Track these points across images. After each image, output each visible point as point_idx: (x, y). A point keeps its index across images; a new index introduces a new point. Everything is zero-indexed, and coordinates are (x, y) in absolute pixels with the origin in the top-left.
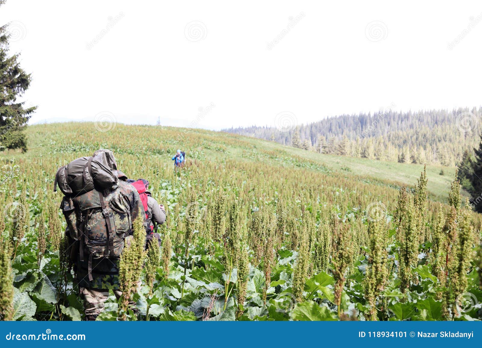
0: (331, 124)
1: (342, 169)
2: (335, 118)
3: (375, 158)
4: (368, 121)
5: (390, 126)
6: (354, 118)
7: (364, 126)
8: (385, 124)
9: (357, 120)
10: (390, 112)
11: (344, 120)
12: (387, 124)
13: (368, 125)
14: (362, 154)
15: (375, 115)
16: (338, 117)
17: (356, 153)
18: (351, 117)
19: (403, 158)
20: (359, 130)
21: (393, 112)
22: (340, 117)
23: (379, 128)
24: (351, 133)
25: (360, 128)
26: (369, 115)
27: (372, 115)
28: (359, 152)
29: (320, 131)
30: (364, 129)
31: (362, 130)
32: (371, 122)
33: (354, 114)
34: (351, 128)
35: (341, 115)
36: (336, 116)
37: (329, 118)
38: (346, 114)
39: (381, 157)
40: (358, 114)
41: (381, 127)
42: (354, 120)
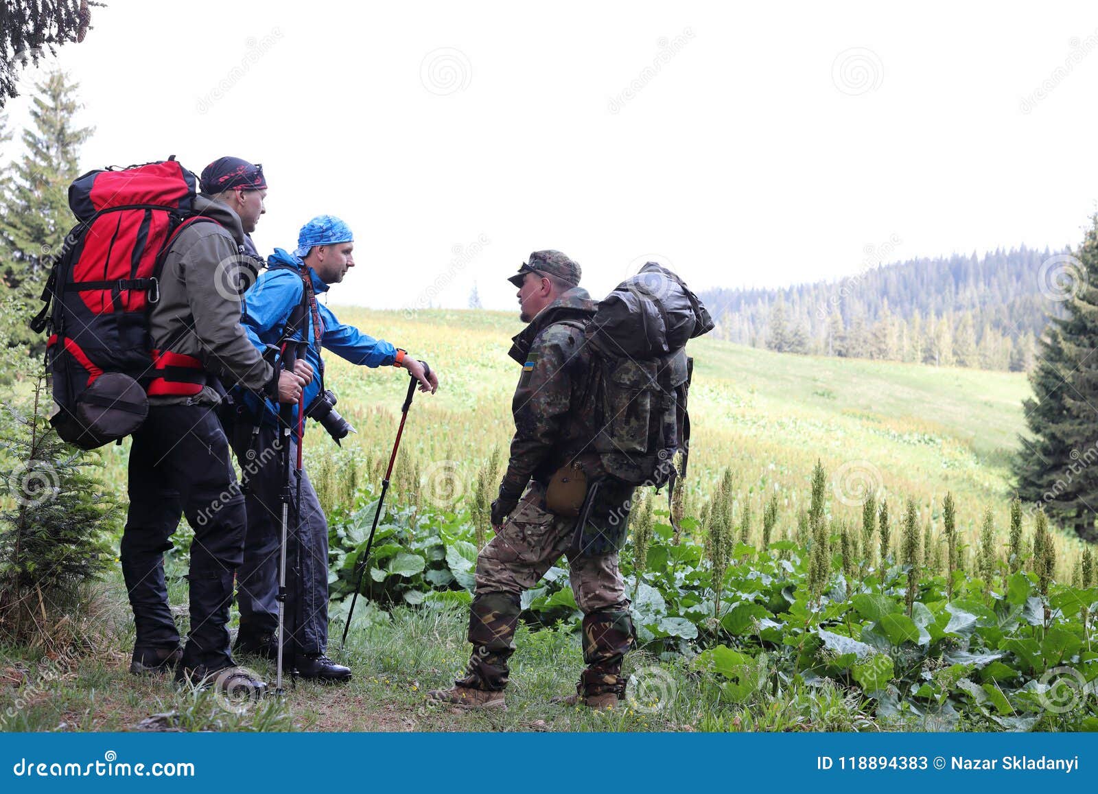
0: (886, 280)
1: (817, 393)
2: (897, 266)
3: (954, 359)
4: (971, 270)
5: (1020, 283)
6: (939, 264)
7: (961, 285)
8: (1010, 276)
9: (947, 269)
10: (1022, 249)
11: (917, 269)
12: (1014, 278)
13: (971, 280)
14: (924, 351)
15: (988, 257)
16: (903, 262)
17: (913, 351)
18: (933, 262)
19: (1021, 360)
20: (950, 292)
21: (1028, 249)
22: (908, 264)
23: (997, 287)
24: (930, 300)
25: (953, 288)
26: (974, 256)
27: (981, 257)
28: (920, 348)
29: (862, 297)
30: (961, 292)
31: (957, 293)
32: (977, 274)
33: (939, 257)
34: (933, 289)
35: (909, 259)
36: (899, 262)
37: (883, 266)
38: (921, 257)
39: (970, 358)
40: (948, 256)
41: (999, 285)
42: (938, 268)
